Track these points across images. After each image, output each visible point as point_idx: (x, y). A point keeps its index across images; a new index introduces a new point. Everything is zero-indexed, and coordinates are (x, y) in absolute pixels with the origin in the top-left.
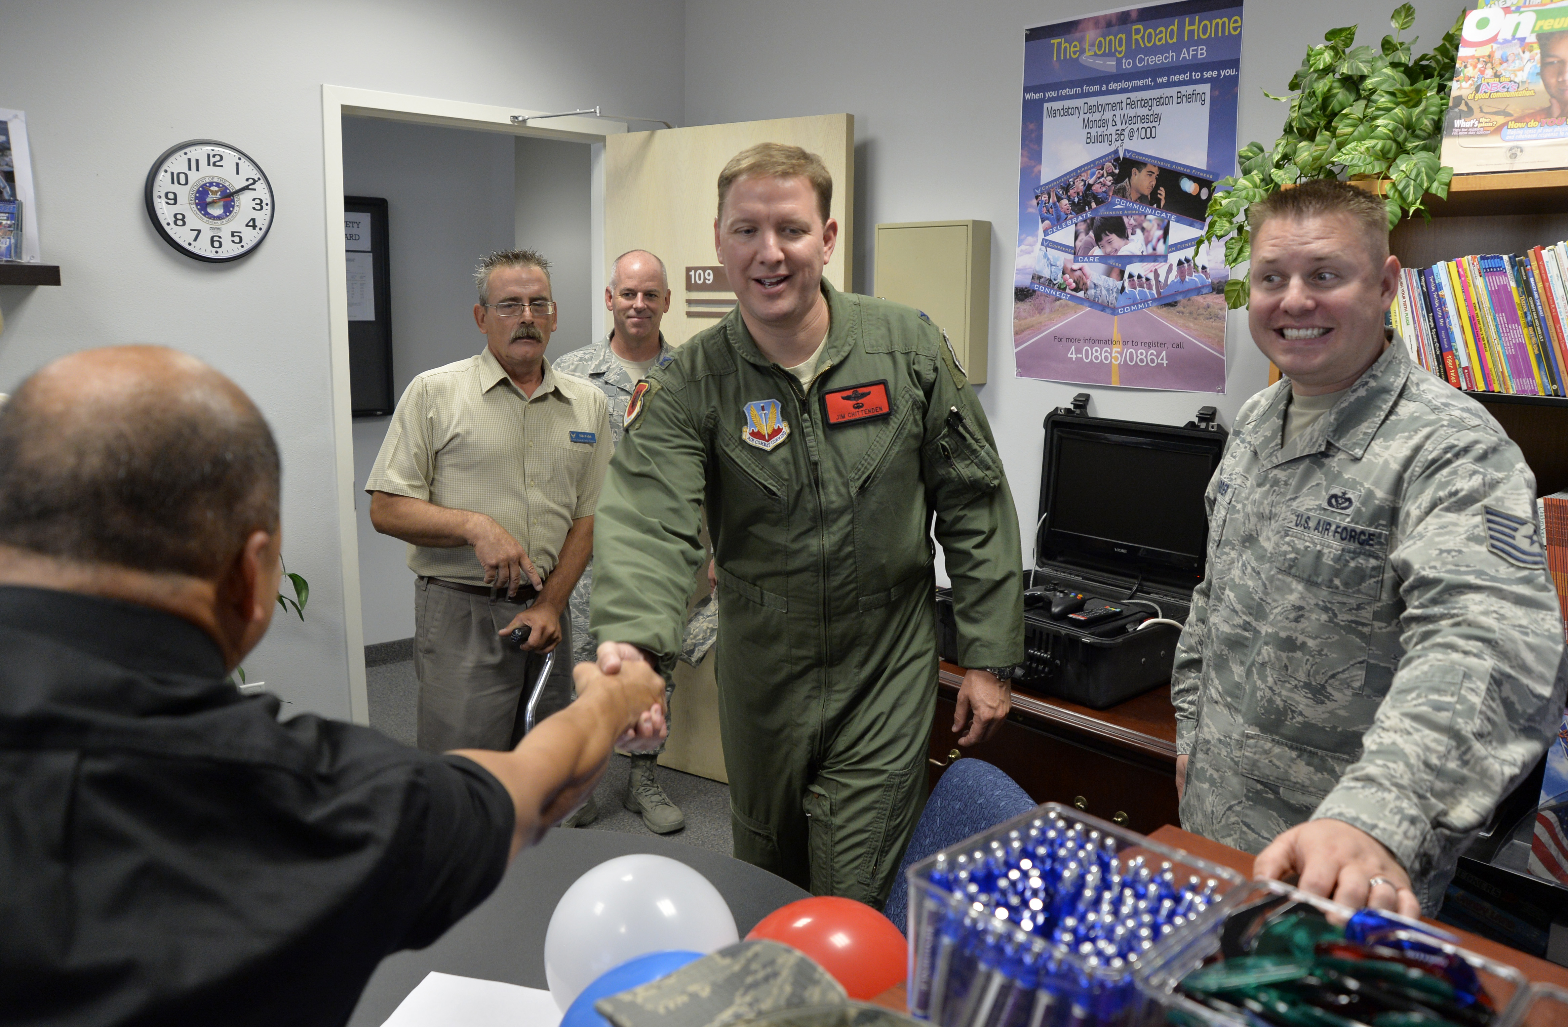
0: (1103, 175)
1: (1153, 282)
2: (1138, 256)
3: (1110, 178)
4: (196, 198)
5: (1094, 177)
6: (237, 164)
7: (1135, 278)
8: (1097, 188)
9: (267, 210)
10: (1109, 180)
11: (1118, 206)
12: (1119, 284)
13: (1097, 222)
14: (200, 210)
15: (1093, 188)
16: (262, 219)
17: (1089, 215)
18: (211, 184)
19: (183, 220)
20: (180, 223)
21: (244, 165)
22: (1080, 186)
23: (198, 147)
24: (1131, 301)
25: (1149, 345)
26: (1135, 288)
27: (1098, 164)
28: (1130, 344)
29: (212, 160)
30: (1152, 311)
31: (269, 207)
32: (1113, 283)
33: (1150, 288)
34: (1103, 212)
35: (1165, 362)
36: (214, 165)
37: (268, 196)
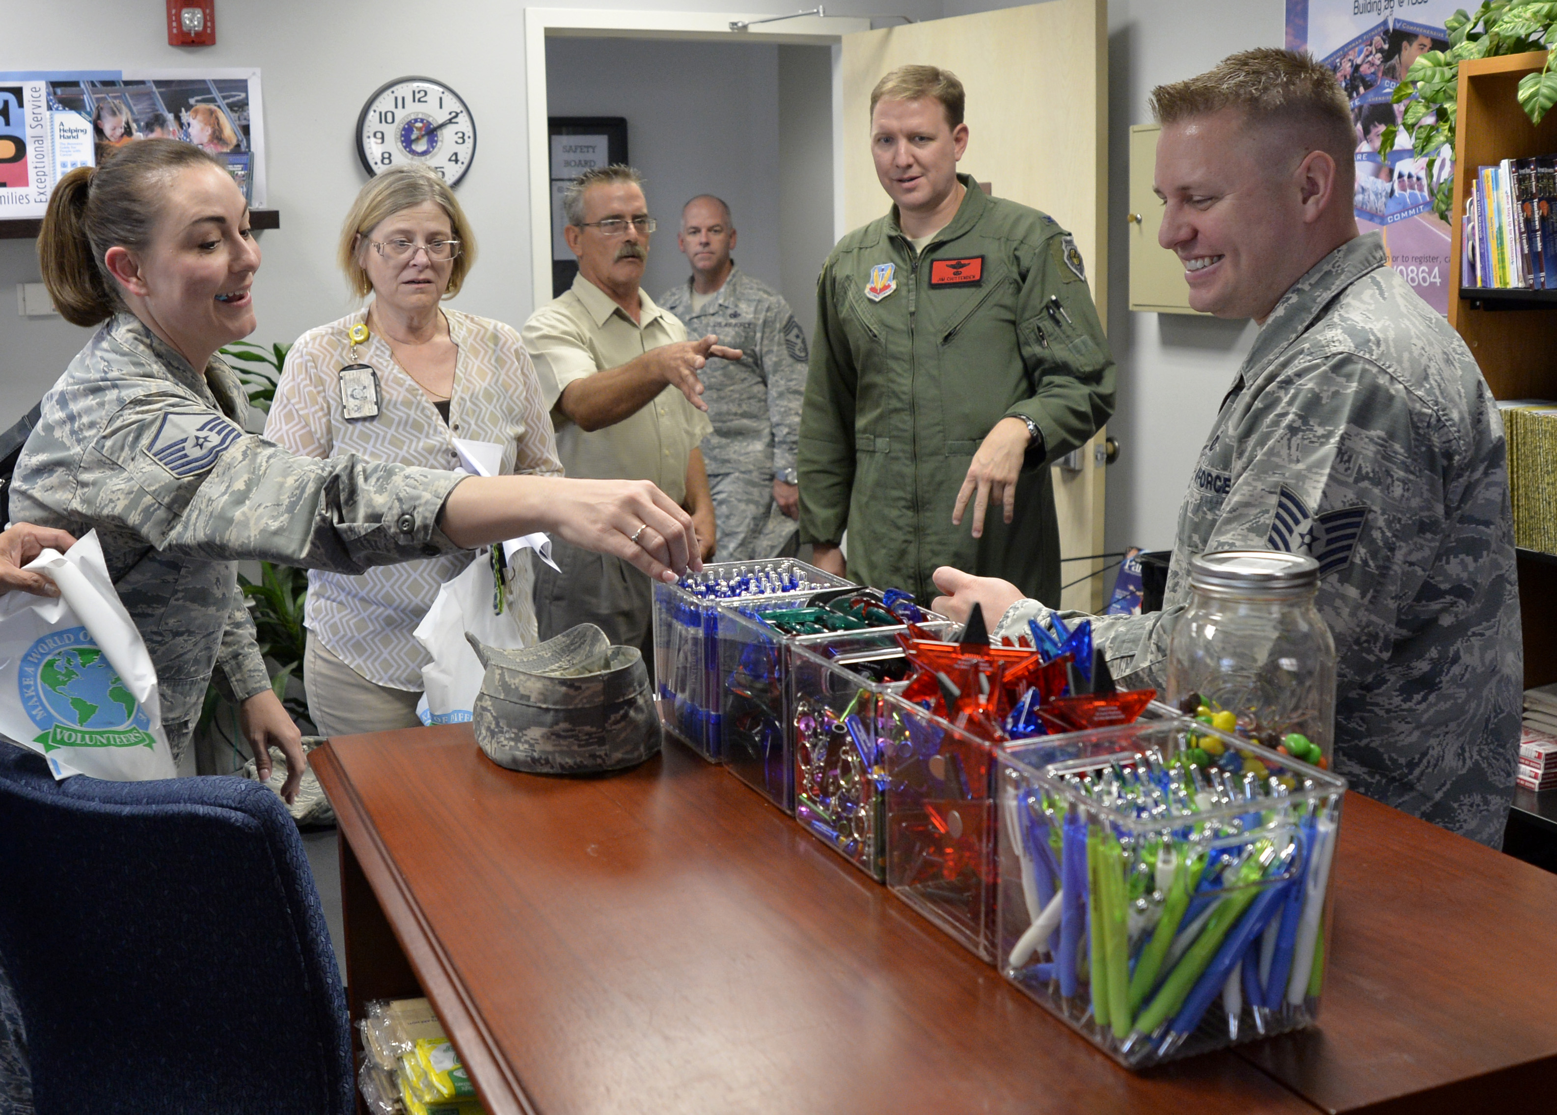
0: (1371, 53)
1: (1425, 182)
2: (1408, 151)
3: (1379, 55)
4: (402, 136)
5: (1362, 56)
6: (441, 99)
7: (1406, 178)
8: (1365, 69)
9: (469, 143)
10: (1378, 58)
11: (1388, 90)
12: (1388, 186)
13: (1365, 111)
14: (405, 147)
15: (1362, 69)
16: (464, 152)
17: (1357, 103)
18: (416, 121)
19: (389, 158)
20: (387, 161)
21: (448, 98)
22: (1347, 68)
23: (404, 85)
24: (1400, 207)
25: (1420, 261)
26: (1405, 190)
27: (1365, 39)
28: (1400, 259)
29: (417, 96)
30: (1423, 218)
31: (471, 140)
32: (1382, 185)
33: (1421, 189)
34: (1373, 98)
35: (1438, 280)
36: (419, 101)
37: (470, 129)
